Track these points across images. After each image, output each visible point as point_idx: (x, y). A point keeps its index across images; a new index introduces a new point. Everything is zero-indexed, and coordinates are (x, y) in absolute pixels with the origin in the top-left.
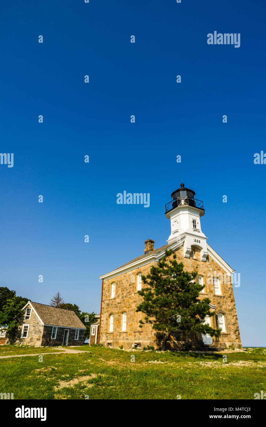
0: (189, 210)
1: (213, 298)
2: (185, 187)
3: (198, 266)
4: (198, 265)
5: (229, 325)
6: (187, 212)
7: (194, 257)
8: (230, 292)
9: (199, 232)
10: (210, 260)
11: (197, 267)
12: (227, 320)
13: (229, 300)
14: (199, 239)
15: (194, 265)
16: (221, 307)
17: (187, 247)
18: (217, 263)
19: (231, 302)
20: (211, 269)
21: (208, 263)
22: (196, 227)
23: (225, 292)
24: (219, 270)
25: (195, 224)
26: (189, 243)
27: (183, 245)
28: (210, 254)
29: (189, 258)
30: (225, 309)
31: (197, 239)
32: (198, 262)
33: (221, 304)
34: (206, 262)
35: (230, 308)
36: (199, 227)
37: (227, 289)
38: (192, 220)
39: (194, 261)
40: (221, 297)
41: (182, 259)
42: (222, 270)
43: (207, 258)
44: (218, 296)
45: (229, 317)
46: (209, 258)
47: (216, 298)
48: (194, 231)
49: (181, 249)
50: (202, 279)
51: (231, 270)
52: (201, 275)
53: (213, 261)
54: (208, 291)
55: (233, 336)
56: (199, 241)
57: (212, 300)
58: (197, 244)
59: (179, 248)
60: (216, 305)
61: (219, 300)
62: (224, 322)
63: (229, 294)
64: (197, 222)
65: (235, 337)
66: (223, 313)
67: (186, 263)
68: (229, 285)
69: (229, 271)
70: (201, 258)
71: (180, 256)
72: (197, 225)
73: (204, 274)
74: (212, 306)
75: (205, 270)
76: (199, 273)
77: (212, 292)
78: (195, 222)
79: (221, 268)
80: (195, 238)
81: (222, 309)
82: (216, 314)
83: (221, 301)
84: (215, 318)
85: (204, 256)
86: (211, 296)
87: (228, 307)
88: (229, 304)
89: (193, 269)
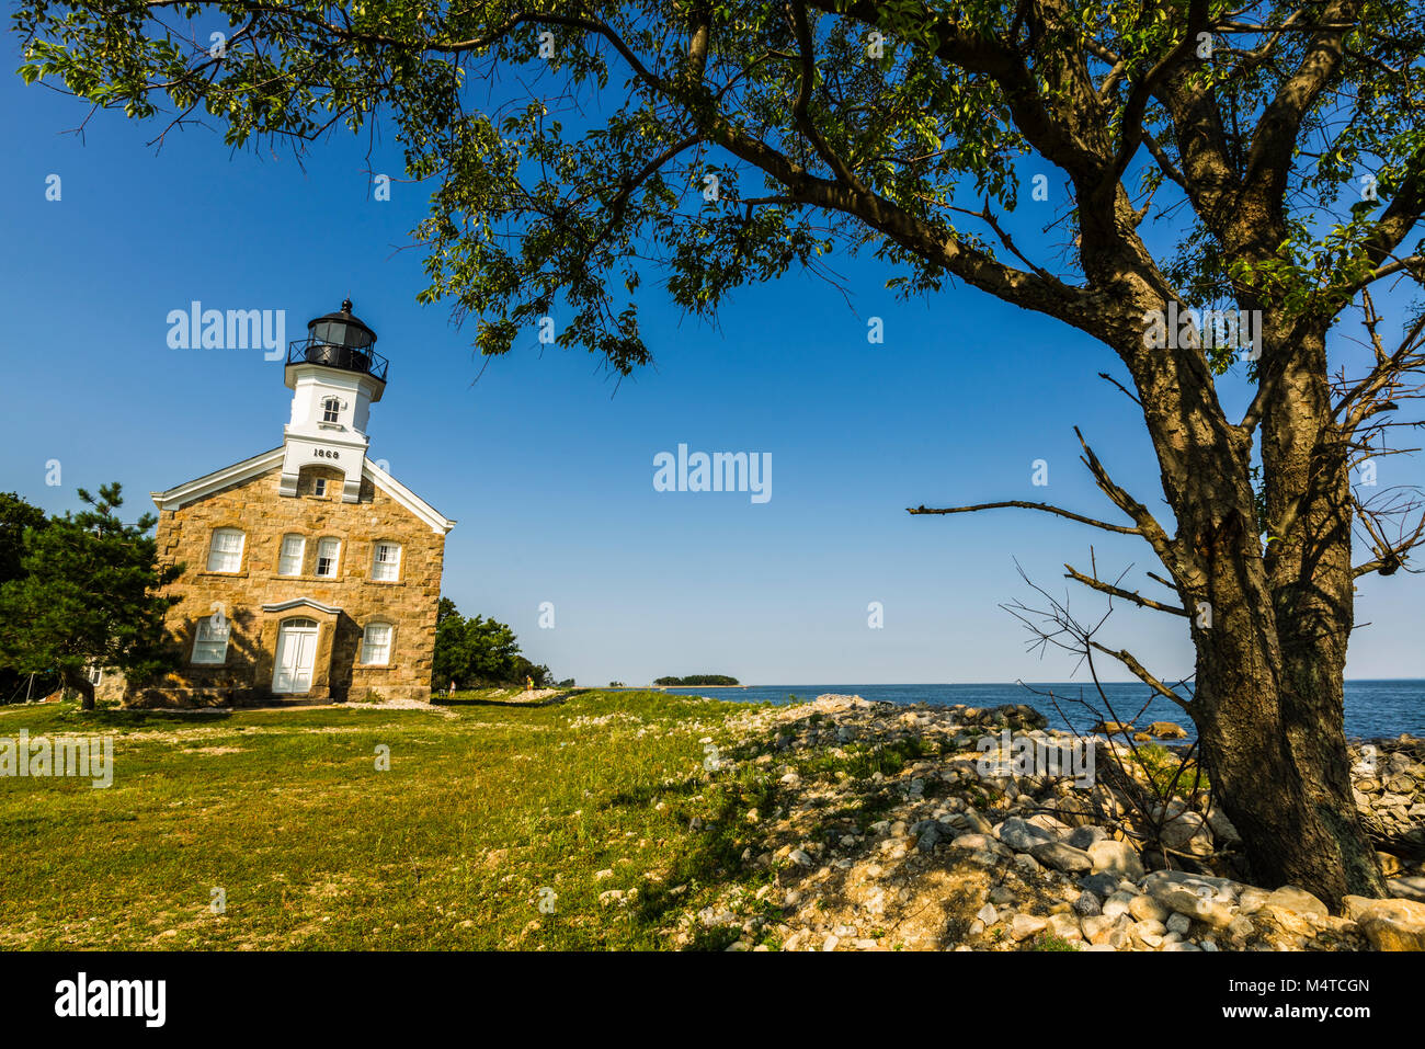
0: (317, 376)
1: (360, 589)
3: (327, 516)
4: (327, 513)
5: (400, 647)
6: (313, 380)
7: (324, 496)
8: (426, 573)
9: (343, 429)
10: (375, 500)
11: (320, 519)
12: (396, 637)
13: (420, 591)
14: (333, 449)
15: (311, 513)
16: (386, 608)
17: (292, 469)
18: (401, 507)
19: (426, 596)
20: (374, 520)
21: (365, 506)
22: (335, 419)
23: (409, 575)
24: (408, 521)
25: (336, 408)
26: (296, 457)
27: (281, 467)
28: (376, 482)
29: (298, 496)
30: (396, 613)
31: (325, 449)
32: (327, 506)
33: (387, 602)
34: (359, 502)
35: (418, 609)
36: (346, 417)
37: (422, 566)
38: (321, 401)
39: (313, 503)
40: (390, 586)
41: (271, 500)
42: (414, 520)
43: (366, 490)
44: (381, 585)
45: (406, 631)
46: (377, 494)
47: (368, 588)
48: (325, 427)
49: (271, 477)
50: (339, 545)
51: (444, 522)
52: (328, 537)
53: (388, 500)
54: (347, 572)
55: (407, 672)
56: (336, 455)
57: (353, 593)
58: (325, 461)
59: (265, 474)
60: (366, 605)
61: (381, 592)
62: (389, 642)
63: (422, 579)
64: (342, 404)
65: (413, 674)
66: (390, 623)
67: (281, 508)
68: (430, 556)
69: (437, 524)
70: (342, 495)
71: (265, 493)
72: (341, 413)
73: (344, 535)
74: (326, 608)
75: (352, 523)
76: (325, 532)
77: (361, 575)
78: (337, 404)
79: (415, 516)
80: (320, 447)
81: (385, 613)
82: (361, 625)
83: (389, 595)
84: (331, 635)
85: (348, 490)
86: (354, 585)
87: (410, 609)
88: (415, 600)
89: (304, 523)
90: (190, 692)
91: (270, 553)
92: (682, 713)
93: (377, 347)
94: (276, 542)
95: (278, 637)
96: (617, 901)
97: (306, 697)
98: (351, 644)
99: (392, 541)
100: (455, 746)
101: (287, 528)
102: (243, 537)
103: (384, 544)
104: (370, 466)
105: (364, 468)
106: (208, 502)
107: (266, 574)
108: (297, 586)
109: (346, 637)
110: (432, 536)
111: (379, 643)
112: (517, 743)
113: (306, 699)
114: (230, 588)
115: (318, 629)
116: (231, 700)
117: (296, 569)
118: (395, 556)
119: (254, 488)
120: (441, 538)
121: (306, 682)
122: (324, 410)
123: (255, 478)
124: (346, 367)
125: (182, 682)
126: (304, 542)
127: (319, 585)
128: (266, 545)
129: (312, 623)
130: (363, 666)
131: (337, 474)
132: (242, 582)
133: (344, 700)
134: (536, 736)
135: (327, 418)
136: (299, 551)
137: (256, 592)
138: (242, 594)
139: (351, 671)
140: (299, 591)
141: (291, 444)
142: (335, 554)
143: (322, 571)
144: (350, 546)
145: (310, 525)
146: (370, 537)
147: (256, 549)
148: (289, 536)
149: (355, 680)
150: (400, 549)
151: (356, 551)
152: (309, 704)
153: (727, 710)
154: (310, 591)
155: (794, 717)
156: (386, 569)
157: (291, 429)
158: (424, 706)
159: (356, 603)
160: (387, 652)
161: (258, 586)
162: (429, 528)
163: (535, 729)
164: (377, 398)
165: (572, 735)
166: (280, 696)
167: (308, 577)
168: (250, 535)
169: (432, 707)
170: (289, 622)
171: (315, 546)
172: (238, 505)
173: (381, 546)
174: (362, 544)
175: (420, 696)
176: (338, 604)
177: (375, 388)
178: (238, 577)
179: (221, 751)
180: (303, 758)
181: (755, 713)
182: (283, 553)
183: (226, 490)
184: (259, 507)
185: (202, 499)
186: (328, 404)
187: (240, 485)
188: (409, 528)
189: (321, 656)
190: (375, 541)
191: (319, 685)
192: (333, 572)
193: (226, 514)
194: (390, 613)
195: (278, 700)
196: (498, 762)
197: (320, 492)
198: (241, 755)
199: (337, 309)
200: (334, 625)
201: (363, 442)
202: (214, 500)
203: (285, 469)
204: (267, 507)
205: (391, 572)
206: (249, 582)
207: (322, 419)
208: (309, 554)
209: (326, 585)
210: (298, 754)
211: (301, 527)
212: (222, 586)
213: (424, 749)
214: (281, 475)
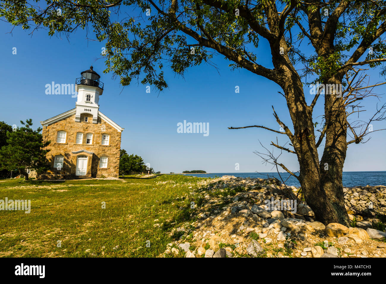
0: (84, 88)
2: (94, 70)
3: (88, 127)
5: (110, 163)
6: (83, 89)
7: (87, 122)
8: (116, 143)
9: (92, 103)
10: (102, 123)
12: (109, 160)
13: (115, 148)
14: (89, 109)
15: (84, 126)
17: (78, 114)
18: (109, 124)
19: (117, 149)
20: (102, 128)
21: (99, 124)
22: (89, 100)
23: (112, 143)
24: (110, 129)
25: (90, 97)
26: (79, 111)
27: (75, 114)
28: (102, 118)
29: (80, 122)
30: (109, 154)
31: (87, 108)
32: (88, 125)
33: (106, 151)
34: (97, 123)
35: (114, 153)
36: (93, 100)
37: (115, 141)
38: (85, 95)
39: (85, 124)
40: (107, 146)
41: (73, 123)
42: (113, 128)
43: (99, 120)
44: (104, 146)
45: (112, 159)
46: (102, 121)
47: (101, 147)
48: (87, 103)
49: (72, 117)
50: (92, 135)
51: (121, 129)
52: (89, 133)
53: (105, 123)
54: (95, 143)
55: (112, 170)
56: (90, 110)
57: (97, 149)
58: (87, 112)
59: (71, 116)
60: (100, 152)
61: (104, 148)
62: (107, 161)
63: (115, 144)
64: (91, 96)
65: (114, 170)
66: (107, 156)
67: (76, 125)
68: (117, 138)
69: (119, 129)
70: (92, 122)
71: (71, 121)
72: (91, 99)
73: (94, 132)
74: (89, 153)
75: (95, 129)
76: (88, 132)
77: (98, 143)
78: (90, 96)
79: (113, 127)
80: (86, 108)
81: (106, 154)
82: (99, 157)
83: (107, 149)
84: (91, 160)
85: (94, 120)
86: (97, 146)
87: (112, 153)
88: (113, 150)
89: (82, 129)
90: (54, 175)
91: (73, 138)
92: (186, 180)
93: (100, 80)
94: (75, 135)
95: (77, 160)
96: (158, 226)
97: (85, 176)
98: (97, 162)
99: (107, 134)
100: (124, 189)
101: (78, 131)
102: (66, 133)
103: (105, 135)
104: (100, 113)
105: (98, 114)
106: (56, 124)
107: (73, 144)
108: (81, 147)
109: (95, 160)
110: (118, 133)
111: (104, 162)
112: (141, 189)
113: (85, 177)
114: (62, 147)
115: (87, 158)
116: (65, 177)
117: (81, 142)
118: (108, 138)
119: (68, 120)
120: (120, 133)
121: (85, 173)
122: (86, 98)
123: (68, 117)
124: (92, 85)
125: (52, 173)
126: (82, 135)
127: (87, 146)
128: (72, 135)
129: (86, 157)
130: (100, 168)
131: (91, 115)
132: (66, 145)
133: (95, 177)
134: (147, 187)
135: (87, 100)
136: (81, 137)
137: (70, 148)
138: (67, 149)
139: (97, 170)
140: (82, 148)
141: (78, 107)
142: (91, 138)
143: (88, 142)
144: (95, 136)
145: (84, 130)
146: (101, 133)
147: (69, 137)
148: (78, 133)
149: (98, 172)
150: (109, 136)
151: (97, 137)
152: (86, 178)
153: (198, 180)
154: (85, 148)
155: (215, 181)
156: (105, 142)
157: (77, 103)
158: (117, 179)
159: (97, 151)
160: (106, 164)
161: (71, 147)
162: (117, 130)
163: (147, 185)
164: (101, 94)
165: (156, 187)
166: (78, 176)
167: (85, 144)
168: (68, 133)
169: (119, 179)
170: (79, 156)
171: (86, 135)
172: (64, 124)
173: (104, 135)
174: (99, 135)
175: (116, 176)
176: (93, 152)
177: (100, 91)
178: (65, 144)
179: (62, 191)
180: (84, 193)
181: (206, 180)
182: (77, 138)
183: (60, 120)
184: (70, 125)
185: (54, 123)
186: (88, 96)
187: (64, 119)
188: (111, 130)
189: (89, 165)
190: (102, 134)
191: (88, 173)
192: (91, 143)
193: (61, 127)
194: (107, 154)
195: (78, 177)
196: (136, 193)
197: (86, 121)
198: (68, 192)
199: (89, 69)
200: (92, 157)
201: (98, 107)
202: (58, 123)
203: (76, 115)
204: (72, 125)
205: (107, 143)
206: (68, 146)
207: (86, 100)
208: (84, 138)
209: (89, 146)
210: (83, 192)
211: (82, 130)
212: (61, 147)
213: (117, 190)
214: (75, 116)
